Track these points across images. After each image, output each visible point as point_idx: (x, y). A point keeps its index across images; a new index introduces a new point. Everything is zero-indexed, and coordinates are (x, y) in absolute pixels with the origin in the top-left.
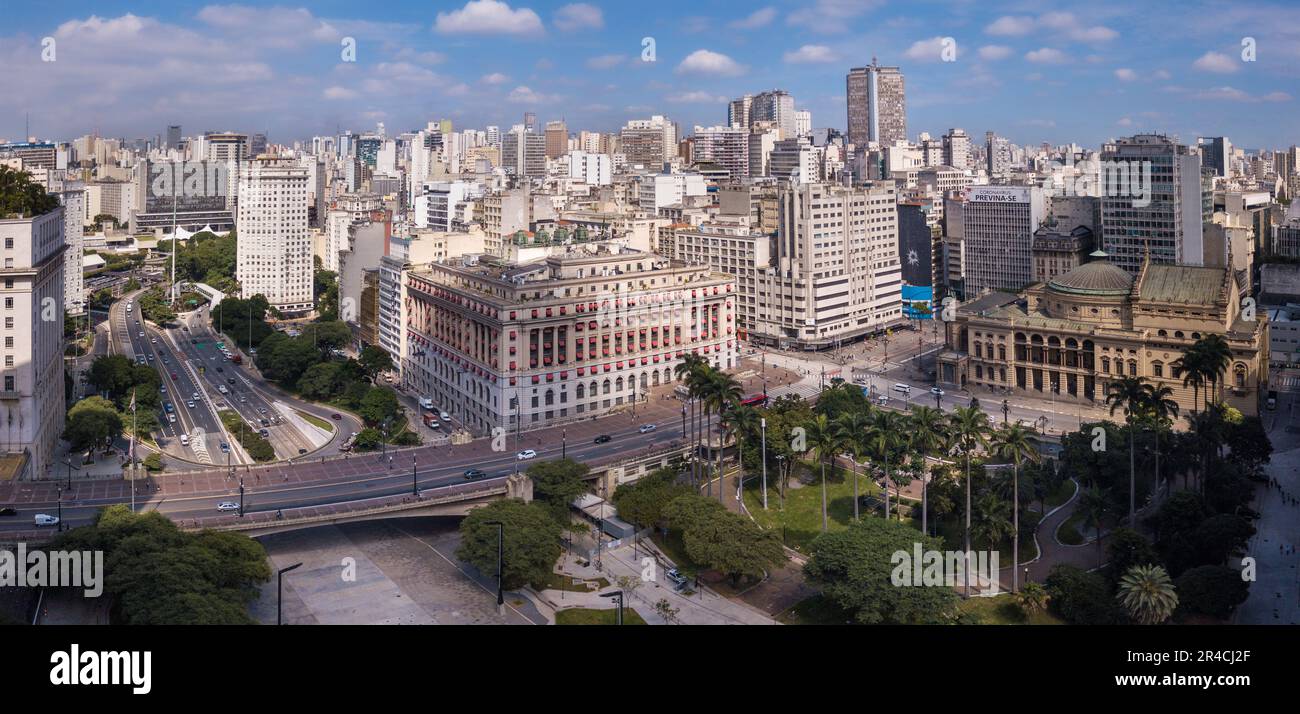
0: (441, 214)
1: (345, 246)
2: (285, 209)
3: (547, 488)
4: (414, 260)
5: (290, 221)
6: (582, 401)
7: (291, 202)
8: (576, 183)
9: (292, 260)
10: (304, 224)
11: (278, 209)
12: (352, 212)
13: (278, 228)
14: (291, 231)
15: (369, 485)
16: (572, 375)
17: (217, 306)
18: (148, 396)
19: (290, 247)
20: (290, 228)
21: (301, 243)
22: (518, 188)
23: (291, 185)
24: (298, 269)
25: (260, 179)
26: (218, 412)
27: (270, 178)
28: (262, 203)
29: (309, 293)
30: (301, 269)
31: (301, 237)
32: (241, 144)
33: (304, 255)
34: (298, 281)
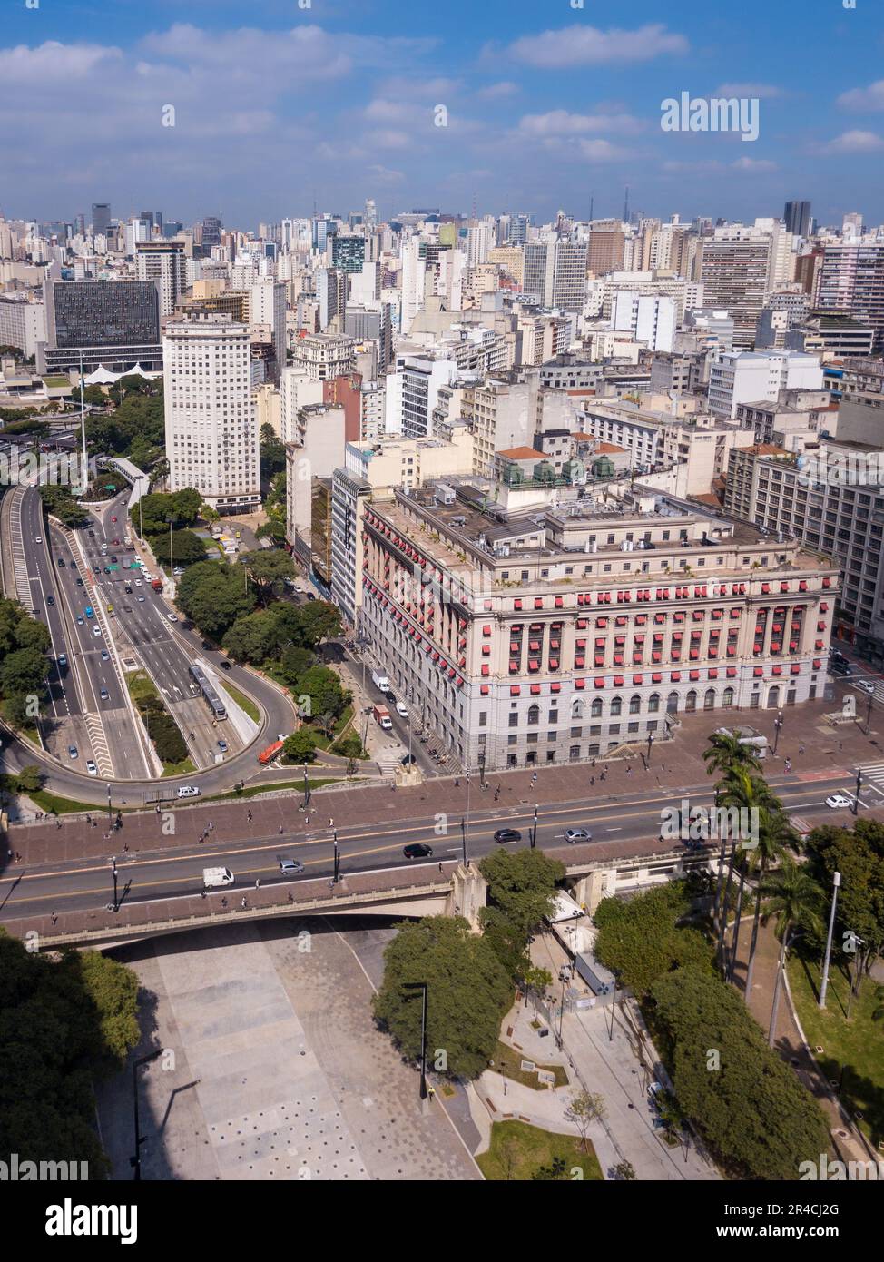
0: (420, 401)
2: (221, 377)
4: (373, 481)
5: (228, 393)
6: (578, 723)
7: (227, 368)
8: (620, 340)
9: (232, 441)
10: (246, 396)
11: (212, 376)
12: (315, 364)
13: (213, 402)
14: (229, 405)
16: (567, 687)
17: (136, 505)
19: (229, 425)
20: (228, 401)
21: (243, 420)
22: (522, 382)
23: (228, 347)
24: (240, 452)
25: (186, 338)
26: (126, 675)
27: (200, 338)
28: (191, 369)
29: (254, 483)
30: (243, 452)
31: (243, 413)
32: (178, 255)
33: (246, 435)
34: (240, 468)
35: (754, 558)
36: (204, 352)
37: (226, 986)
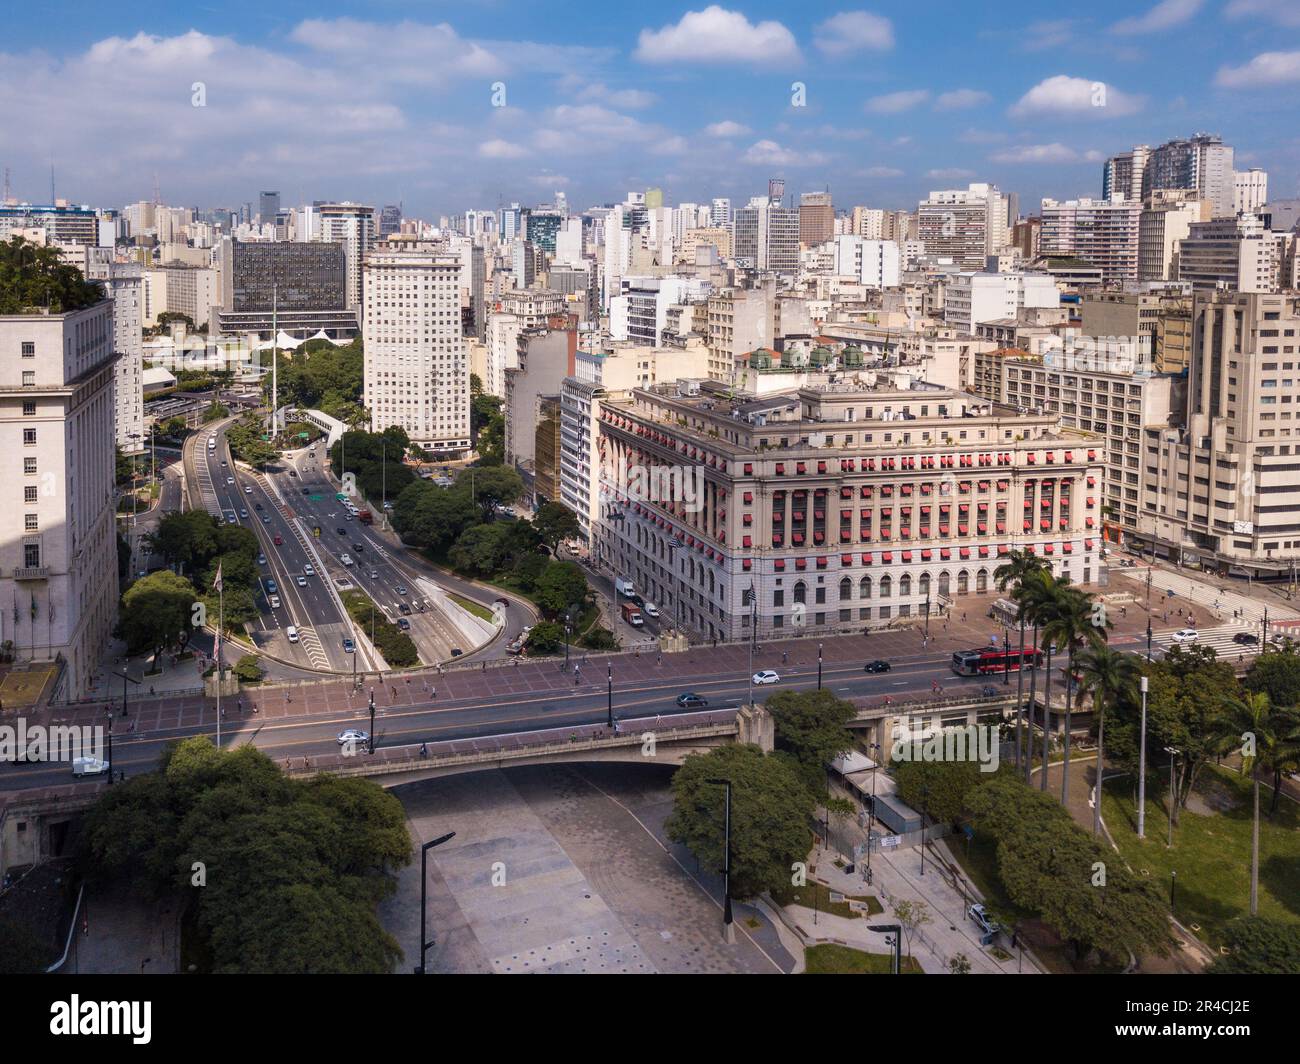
0: (646, 322)
1: (514, 362)
2: (430, 309)
3: (795, 734)
4: (608, 384)
5: (437, 327)
6: (847, 604)
7: (437, 300)
8: (845, 283)
9: (441, 379)
10: (456, 331)
11: (421, 309)
12: (523, 316)
13: (421, 337)
14: (438, 340)
15: (547, 707)
16: (834, 563)
17: (337, 442)
18: (241, 570)
19: (438, 362)
20: (437, 336)
21: (453, 357)
22: (758, 288)
23: (438, 278)
24: (449, 392)
25: (393, 268)
26: (340, 593)
27: (407, 267)
28: (397, 301)
29: (464, 426)
30: (453, 392)
31: (453, 349)
32: (366, 220)
33: (456, 373)
34: (449, 409)
35: (1017, 431)
36: (412, 283)
37: (493, 843)
